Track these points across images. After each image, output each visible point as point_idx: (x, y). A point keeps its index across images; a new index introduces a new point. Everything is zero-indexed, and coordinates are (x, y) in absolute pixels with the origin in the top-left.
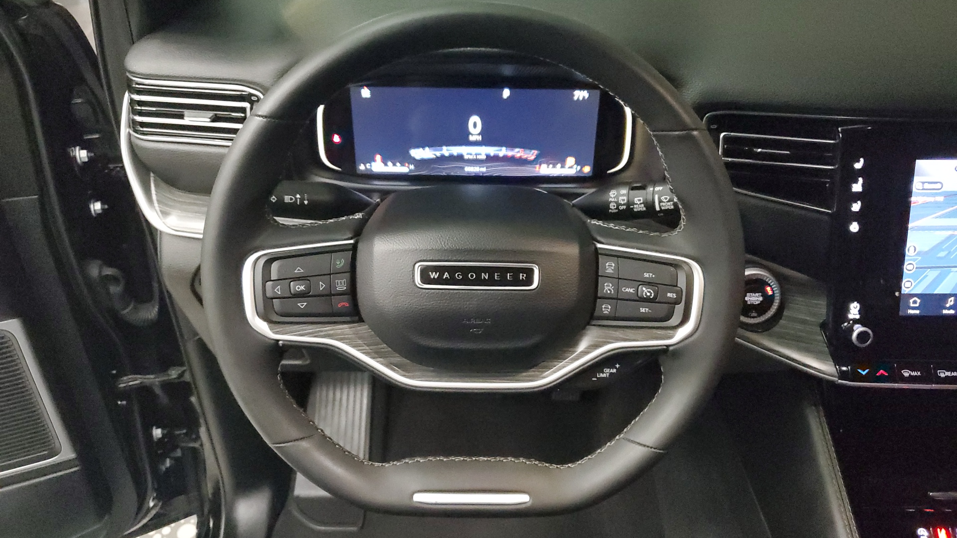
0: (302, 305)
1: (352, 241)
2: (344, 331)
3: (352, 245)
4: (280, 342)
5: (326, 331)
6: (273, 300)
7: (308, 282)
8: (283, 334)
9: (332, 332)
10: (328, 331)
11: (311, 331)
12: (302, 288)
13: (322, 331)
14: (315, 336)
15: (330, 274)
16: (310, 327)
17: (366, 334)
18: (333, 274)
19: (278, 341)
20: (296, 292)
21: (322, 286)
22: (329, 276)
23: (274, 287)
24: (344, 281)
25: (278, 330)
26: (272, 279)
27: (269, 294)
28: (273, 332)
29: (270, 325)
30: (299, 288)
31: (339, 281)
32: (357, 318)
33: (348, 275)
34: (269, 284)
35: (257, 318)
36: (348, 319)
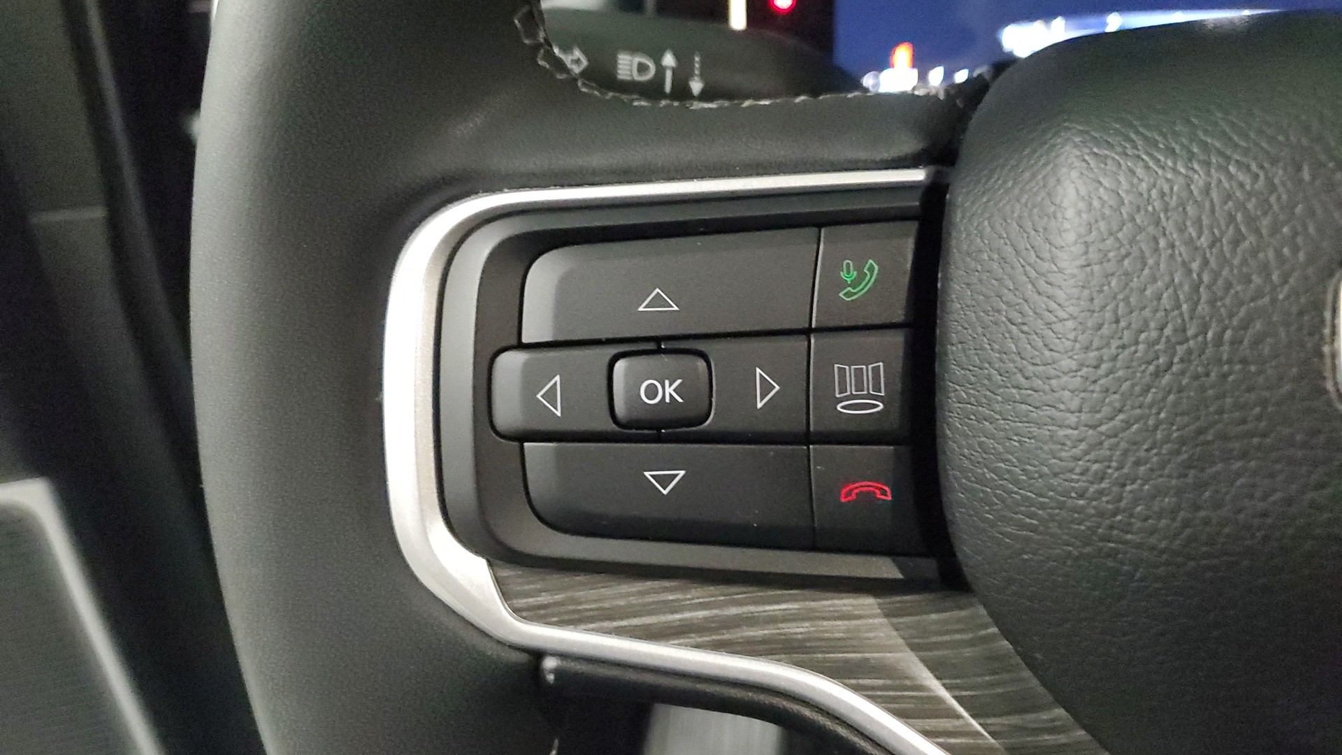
0: (664, 481)
1: (917, 175)
2: (858, 629)
3: (919, 193)
4: (550, 663)
5: (772, 620)
6: (526, 444)
7: (701, 364)
8: (561, 623)
9: (799, 629)
10: (785, 619)
11: (701, 614)
12: (669, 391)
13: (751, 621)
14: (718, 647)
15: (807, 332)
16: (697, 593)
17: (968, 652)
18: (820, 330)
19: (537, 655)
20: (637, 414)
21: (767, 388)
22: (800, 343)
23: (531, 382)
24: (876, 370)
25: (544, 599)
26: (525, 340)
27: (508, 413)
28: (516, 611)
29: (505, 573)
30: (652, 392)
31: (850, 371)
32: (928, 567)
33: (896, 342)
34: (510, 364)
35: (439, 530)
36: (885, 568)
